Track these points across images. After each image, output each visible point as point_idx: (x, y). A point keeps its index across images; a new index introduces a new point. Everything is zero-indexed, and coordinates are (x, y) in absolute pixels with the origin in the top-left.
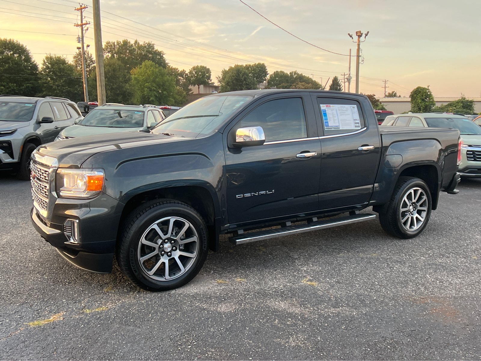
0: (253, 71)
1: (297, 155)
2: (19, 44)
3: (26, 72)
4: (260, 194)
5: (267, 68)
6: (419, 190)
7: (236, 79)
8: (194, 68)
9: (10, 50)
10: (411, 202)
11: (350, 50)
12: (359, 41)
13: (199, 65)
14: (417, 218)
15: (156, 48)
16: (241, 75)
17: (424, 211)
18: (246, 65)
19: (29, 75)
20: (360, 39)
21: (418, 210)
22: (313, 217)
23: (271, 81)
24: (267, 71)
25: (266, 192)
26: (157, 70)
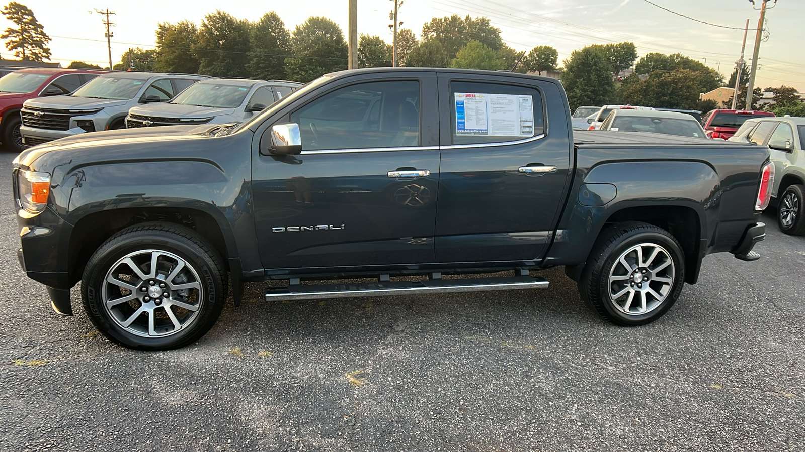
0: (616, 52)
1: (390, 174)
2: (332, 23)
3: (336, 54)
4: (317, 229)
5: (636, 49)
6: (654, 247)
7: (583, 62)
8: (536, 50)
9: (320, 29)
10: (637, 267)
11: (748, 20)
12: (764, 8)
13: (543, 46)
14: (648, 294)
15: (491, 25)
16: (590, 58)
17: (667, 284)
18: (607, 45)
19: (339, 58)
20: (767, 4)
21: (652, 282)
22: (434, 272)
23: (641, 66)
24: (636, 53)
25: (329, 227)
26: (484, 52)
